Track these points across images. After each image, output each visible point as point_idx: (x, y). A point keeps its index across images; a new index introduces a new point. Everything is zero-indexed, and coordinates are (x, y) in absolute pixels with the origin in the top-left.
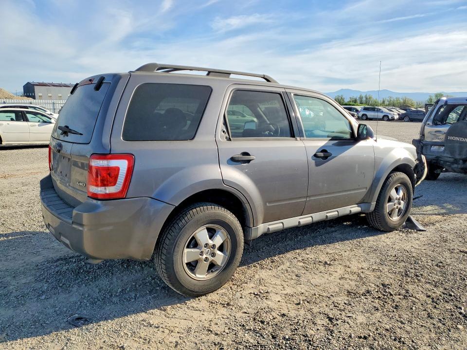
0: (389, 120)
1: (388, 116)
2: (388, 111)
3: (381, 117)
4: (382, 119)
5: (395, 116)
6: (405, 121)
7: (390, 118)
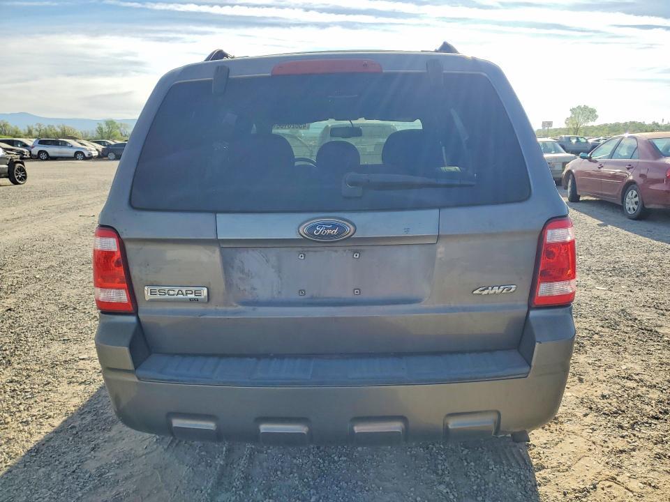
0: (85, 158)
1: (82, 153)
2: (80, 146)
3: (72, 155)
4: (74, 158)
5: (93, 152)
6: (109, 160)
7: (87, 155)
